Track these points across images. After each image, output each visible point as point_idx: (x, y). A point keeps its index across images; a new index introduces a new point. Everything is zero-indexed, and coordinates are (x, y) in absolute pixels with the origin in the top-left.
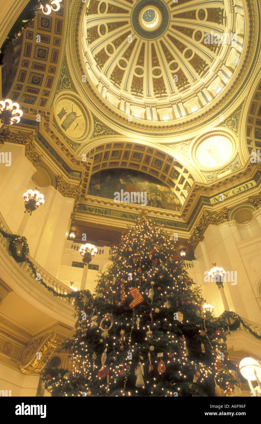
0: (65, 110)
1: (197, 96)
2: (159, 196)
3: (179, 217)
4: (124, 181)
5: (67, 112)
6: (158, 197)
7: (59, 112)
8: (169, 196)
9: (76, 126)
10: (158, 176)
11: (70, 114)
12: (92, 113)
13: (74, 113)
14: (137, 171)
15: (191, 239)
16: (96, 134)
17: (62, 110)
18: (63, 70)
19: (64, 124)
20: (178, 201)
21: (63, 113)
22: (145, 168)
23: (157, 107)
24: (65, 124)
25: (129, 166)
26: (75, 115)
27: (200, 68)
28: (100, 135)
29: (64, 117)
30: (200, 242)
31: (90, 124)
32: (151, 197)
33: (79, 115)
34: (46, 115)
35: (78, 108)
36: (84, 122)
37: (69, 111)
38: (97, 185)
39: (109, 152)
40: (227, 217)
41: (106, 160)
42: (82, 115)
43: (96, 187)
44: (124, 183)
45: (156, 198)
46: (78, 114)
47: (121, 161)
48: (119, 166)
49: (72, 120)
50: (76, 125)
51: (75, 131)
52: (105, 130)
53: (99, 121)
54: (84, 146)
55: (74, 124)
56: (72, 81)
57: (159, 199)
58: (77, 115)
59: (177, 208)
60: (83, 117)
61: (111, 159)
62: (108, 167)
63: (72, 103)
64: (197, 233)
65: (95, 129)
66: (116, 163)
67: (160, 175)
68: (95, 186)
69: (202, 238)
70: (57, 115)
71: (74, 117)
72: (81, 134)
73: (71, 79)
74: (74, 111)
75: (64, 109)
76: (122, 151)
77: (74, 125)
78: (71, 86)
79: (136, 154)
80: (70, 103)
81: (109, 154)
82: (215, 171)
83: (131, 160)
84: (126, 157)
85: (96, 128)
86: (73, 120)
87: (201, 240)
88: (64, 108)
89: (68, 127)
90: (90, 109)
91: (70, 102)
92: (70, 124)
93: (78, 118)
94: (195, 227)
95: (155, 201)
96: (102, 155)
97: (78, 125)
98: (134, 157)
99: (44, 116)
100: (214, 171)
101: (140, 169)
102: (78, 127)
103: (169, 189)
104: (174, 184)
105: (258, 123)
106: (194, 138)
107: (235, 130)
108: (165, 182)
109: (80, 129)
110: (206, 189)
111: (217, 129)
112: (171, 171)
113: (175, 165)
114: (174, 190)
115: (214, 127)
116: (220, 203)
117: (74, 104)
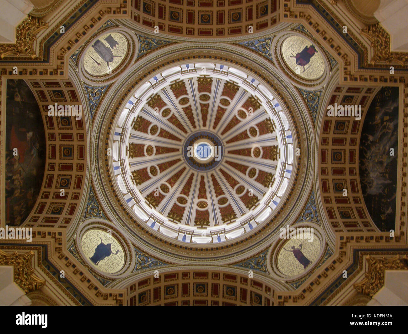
0: (115, 46)
4: (31, 139)
5: (113, 48)
6: (19, 191)
7: (113, 37)
9: (97, 62)
10: (45, 187)
11: (111, 53)
12: (113, 83)
16: (90, 90)
17: (116, 42)
18: (161, 41)
19: (99, 44)
21: (113, 43)
22: (52, 167)
24: (100, 47)
25: (50, 145)
26: (110, 61)
28: (89, 97)
29: (107, 45)
31: (101, 81)
33: (109, 66)
35: (118, 64)
36: (103, 73)
37: (114, 51)
40: (31, 290)
42: (111, 70)
44: (28, 139)
45: (17, 188)
46: (111, 65)
47: (56, 131)
48: (47, 132)
49: (104, 56)
50: (98, 62)
51: (92, 61)
52: (96, 102)
53: (106, 93)
54: (76, 73)
55: (100, 60)
56: (149, 53)
57: (16, 192)
58: (109, 63)
59: (9, 222)
60: (108, 71)
61: (57, 117)
62: (43, 114)
63: (123, 56)
65: (96, 88)
66: (52, 125)
67: (48, 190)
70: (110, 35)
71: (108, 59)
72: (87, 70)
73: (151, 52)
74: (114, 58)
75: (117, 45)
76: (71, 129)
77: (99, 58)
78: (143, 53)
79: (71, 151)
80: (123, 53)
82: (81, 259)
83: (60, 145)
84: (62, 138)
85: (97, 90)
86: (104, 58)
88: (118, 44)
89: (96, 49)
90: (119, 80)
91: (125, 53)
92: (100, 53)
93: (107, 65)
95: (13, 186)
97: (99, 64)
98: (65, 148)
100: (80, 257)
101: (48, 161)
102: (96, 65)
103: (32, 207)
104: (41, 212)
105: (156, 291)
106: (111, 221)
107: (139, 267)
108: (39, 200)
109: (94, 67)
110: (58, 250)
111: (131, 246)
112: (59, 203)
113: (69, 205)
114: (32, 214)
115: (131, 241)
116: (47, 274)
117: (123, 58)
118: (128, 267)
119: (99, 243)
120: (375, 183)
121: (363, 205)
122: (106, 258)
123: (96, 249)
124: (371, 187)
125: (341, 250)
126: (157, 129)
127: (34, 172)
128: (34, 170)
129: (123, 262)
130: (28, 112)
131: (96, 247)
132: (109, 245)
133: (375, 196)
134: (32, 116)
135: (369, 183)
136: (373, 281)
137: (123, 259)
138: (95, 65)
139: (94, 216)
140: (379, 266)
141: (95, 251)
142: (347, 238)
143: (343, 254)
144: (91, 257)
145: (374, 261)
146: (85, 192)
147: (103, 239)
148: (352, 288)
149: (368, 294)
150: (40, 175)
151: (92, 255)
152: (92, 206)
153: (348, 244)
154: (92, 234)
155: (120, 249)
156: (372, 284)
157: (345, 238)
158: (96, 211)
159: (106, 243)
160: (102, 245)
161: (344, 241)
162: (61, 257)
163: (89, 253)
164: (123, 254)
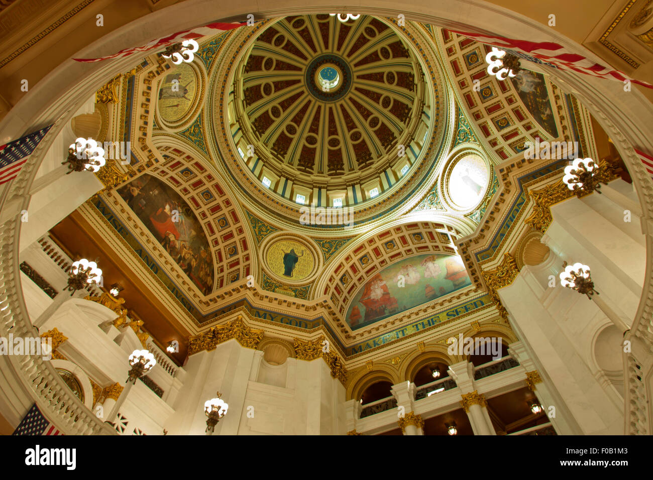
0: (180, 78)
1: (312, 189)
2: (196, 260)
3: (200, 302)
5: (179, 81)
6: (194, 260)
7: (171, 73)
8: (205, 269)
9: (175, 106)
10: (210, 236)
12: (203, 110)
13: (186, 90)
14: (192, 211)
15: (197, 338)
16: (186, 134)
17: (177, 74)
19: (164, 91)
20: (211, 282)
21: (175, 78)
22: (204, 215)
23: (267, 164)
24: (166, 92)
25: (188, 199)
26: (185, 93)
27: (334, 166)
28: (191, 139)
30: (206, 351)
31: (191, 118)
32: (185, 254)
33: (189, 98)
34: (163, 65)
35: (195, 89)
36: (187, 109)
38: (135, 188)
39: (183, 165)
40: (257, 343)
41: (170, 170)
42: (191, 100)
43: (132, 190)
45: (191, 260)
46: (189, 95)
47: (185, 185)
48: (177, 190)
49: (177, 94)
50: (176, 104)
51: (170, 109)
52: (200, 138)
53: (202, 123)
54: (164, 135)
56: (215, 58)
57: (192, 263)
58: (186, 96)
59: (204, 289)
60: (190, 103)
61: (176, 174)
62: (164, 179)
64: (210, 338)
65: (191, 127)
66: (177, 182)
67: (214, 237)
68: (133, 188)
69: (211, 347)
70: (168, 75)
71: (182, 93)
72: (171, 119)
73: (217, 55)
74: (187, 88)
75: (181, 76)
76: (197, 176)
77: (173, 102)
78: (210, 62)
79: (209, 193)
80: (192, 77)
81: (181, 166)
82: (277, 282)
83: (197, 194)
84: (194, 187)
85: (193, 128)
86: (178, 96)
87: (209, 350)
88: (180, 74)
89: (165, 98)
90: (206, 102)
91: (193, 75)
92: (171, 96)
93: (185, 99)
94: (213, 329)
95: (187, 262)
96: (172, 161)
97: (177, 106)
98: (203, 194)
99: (160, 64)
101: (197, 213)
102: (175, 108)
103: (212, 260)
104: (221, 260)
105: (353, 267)
106: (282, 230)
107: (327, 256)
108: (213, 249)
109: (175, 112)
110: (256, 294)
111: (311, 240)
112: (230, 244)
113: (240, 241)
114: (216, 266)
115: (308, 236)
116: (261, 321)
117: (194, 81)
118: (319, 262)
119: (283, 255)
120: (524, 80)
121: (520, 103)
122: (297, 265)
123: (285, 263)
124: (521, 83)
125: (505, 181)
126: (270, 86)
127: (194, 233)
128: (191, 232)
129: (312, 259)
130: (151, 193)
131: (283, 260)
132: (292, 251)
133: (529, 93)
134: (156, 192)
135: (519, 79)
136: (542, 215)
137: (311, 256)
138: (175, 110)
139: (265, 235)
140: (543, 201)
141: (284, 265)
142: (508, 169)
143: (508, 184)
144: (284, 273)
145: (538, 197)
146: (244, 222)
147: (284, 249)
148: (524, 223)
149: (540, 228)
150: (200, 229)
151: (283, 270)
152: (259, 228)
153: (509, 174)
154: (272, 251)
155: (303, 248)
156: (542, 218)
157: (505, 169)
158: (264, 229)
159: (289, 252)
160: (286, 256)
161: (505, 172)
162: (262, 298)
163: (280, 270)
164: (308, 252)
